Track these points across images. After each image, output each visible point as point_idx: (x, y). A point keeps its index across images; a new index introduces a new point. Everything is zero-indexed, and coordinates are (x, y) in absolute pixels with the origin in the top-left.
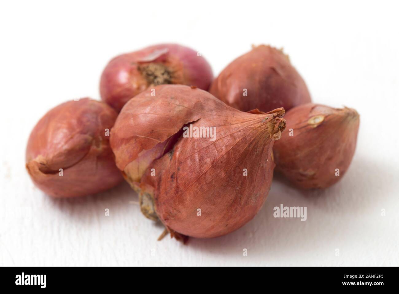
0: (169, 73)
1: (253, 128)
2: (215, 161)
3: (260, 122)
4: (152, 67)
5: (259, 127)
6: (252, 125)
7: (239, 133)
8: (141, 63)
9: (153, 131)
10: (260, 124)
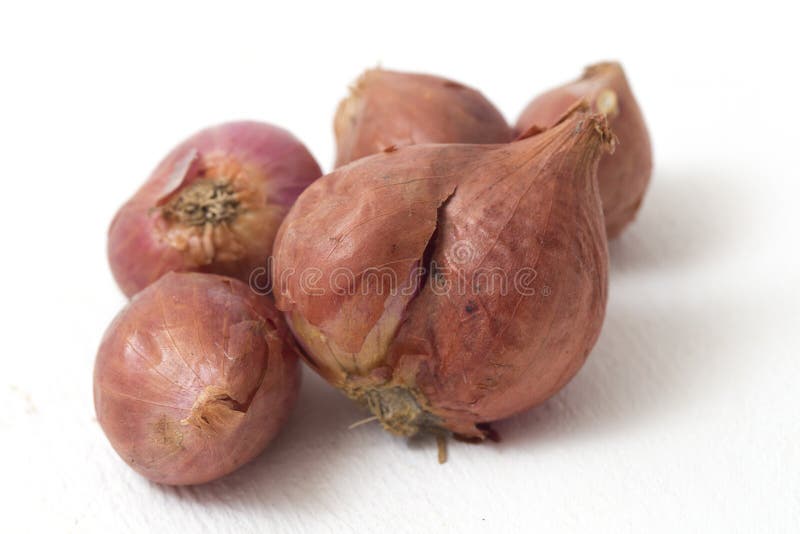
0: (222, 188)
1: (564, 152)
2: (541, 238)
3: (572, 135)
4: (188, 197)
5: (576, 144)
6: (560, 147)
7: (545, 173)
8: (165, 201)
9: (394, 246)
10: (573, 141)
